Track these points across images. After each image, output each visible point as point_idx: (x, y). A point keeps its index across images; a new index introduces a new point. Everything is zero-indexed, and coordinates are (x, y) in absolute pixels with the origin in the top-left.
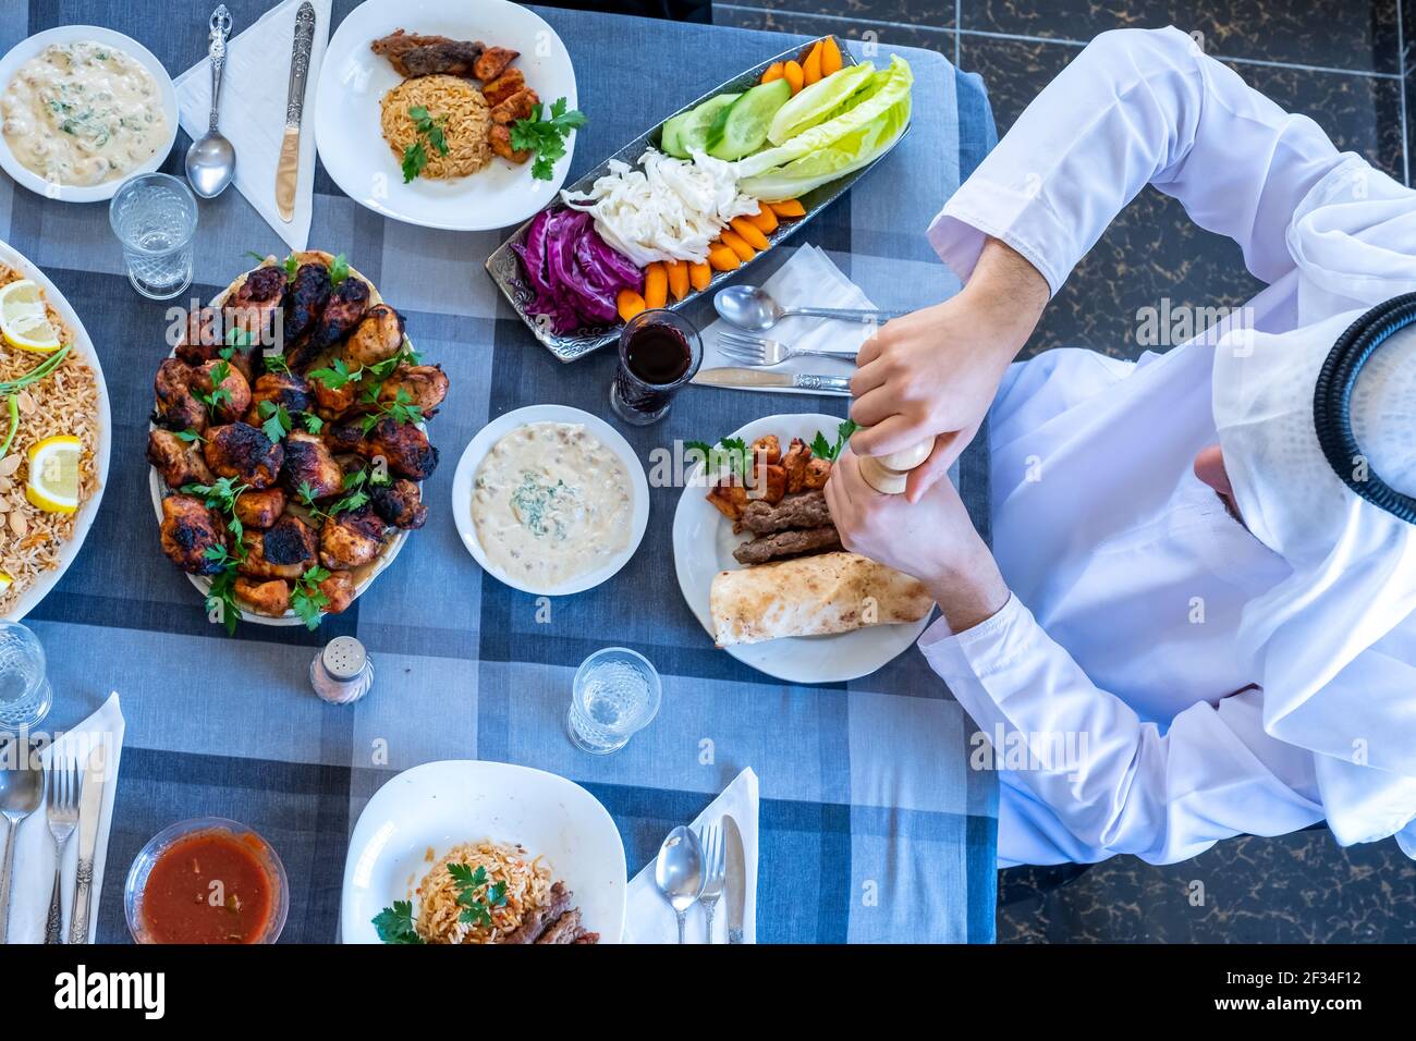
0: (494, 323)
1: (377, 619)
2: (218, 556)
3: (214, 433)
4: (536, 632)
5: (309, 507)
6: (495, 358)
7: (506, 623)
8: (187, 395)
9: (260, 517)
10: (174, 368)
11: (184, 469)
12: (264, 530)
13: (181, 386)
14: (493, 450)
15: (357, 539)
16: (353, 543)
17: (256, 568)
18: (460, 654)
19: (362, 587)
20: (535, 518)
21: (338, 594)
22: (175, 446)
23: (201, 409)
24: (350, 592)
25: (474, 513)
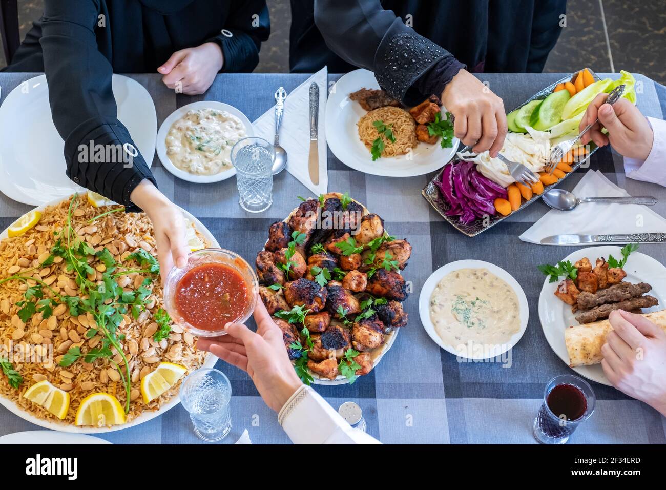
0: (429, 224)
1: (385, 381)
2: (297, 347)
3: (290, 284)
4: (474, 381)
5: (344, 319)
6: (432, 241)
7: (457, 378)
8: (274, 266)
9: (318, 326)
10: (265, 254)
11: (275, 304)
12: (321, 333)
13: (270, 262)
14: (438, 286)
15: (372, 332)
16: (370, 334)
17: (318, 354)
18: (435, 396)
19: (377, 360)
20: (466, 318)
21: (365, 364)
22: (270, 293)
23: (282, 273)
24: (371, 363)
25: (432, 319)
